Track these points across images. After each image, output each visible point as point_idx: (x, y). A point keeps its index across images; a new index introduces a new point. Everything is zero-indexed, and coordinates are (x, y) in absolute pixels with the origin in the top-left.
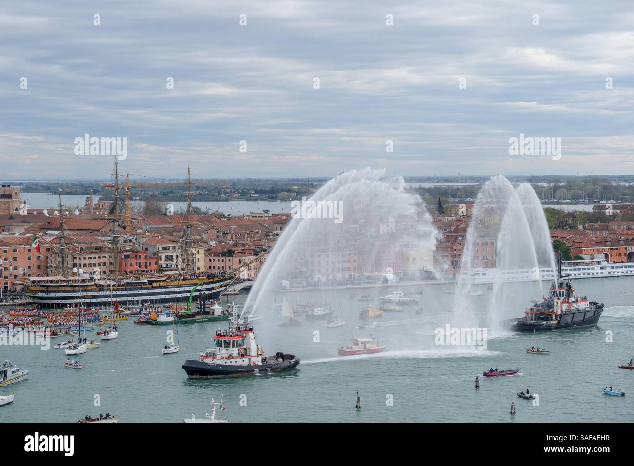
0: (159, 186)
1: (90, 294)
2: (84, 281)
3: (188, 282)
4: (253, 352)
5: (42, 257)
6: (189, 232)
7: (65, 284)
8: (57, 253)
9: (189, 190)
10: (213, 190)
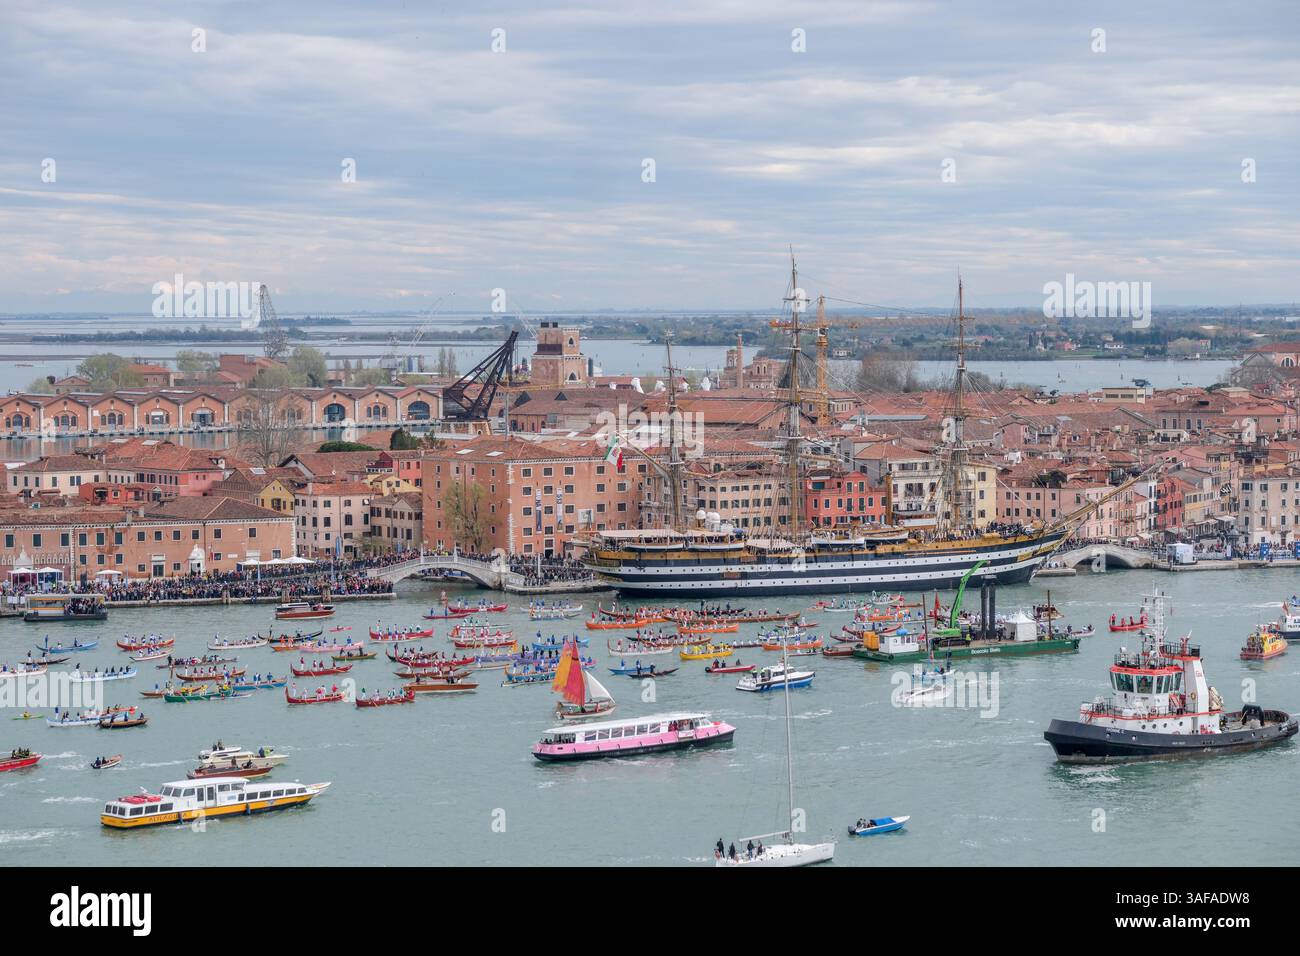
0: (891, 323)
1: (736, 569)
2: (721, 539)
3: (957, 544)
5: (629, 485)
7: (680, 546)
8: (661, 478)
9: (961, 335)
10: (1017, 334)
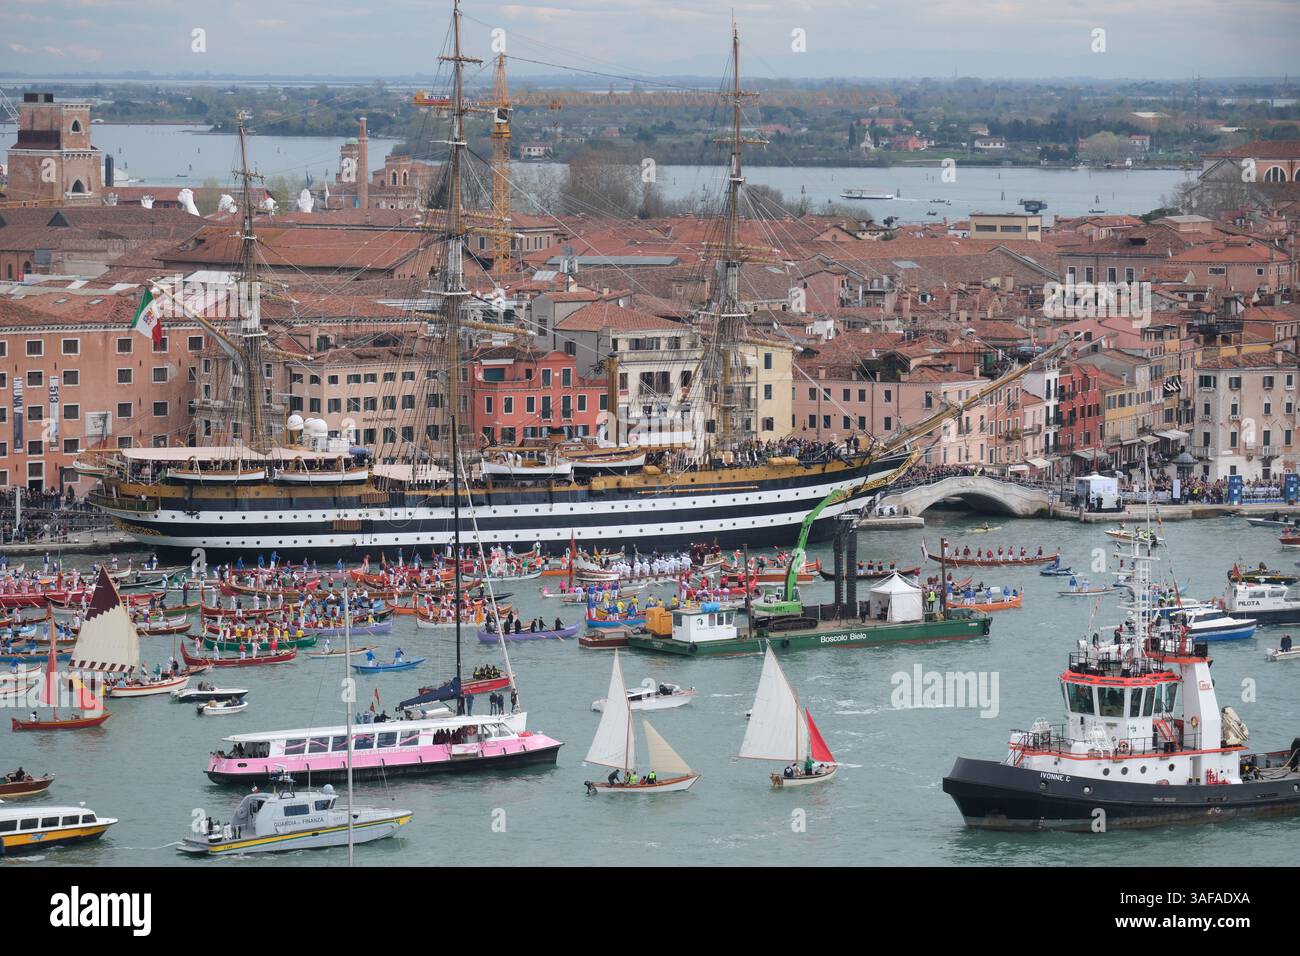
0: (618, 102)
1: (353, 515)
2: (329, 465)
3: (727, 476)
4: (1210, 738)
5: (172, 370)
6: (733, 283)
7: (260, 475)
8: (227, 359)
9: (737, 122)
10: (829, 122)
